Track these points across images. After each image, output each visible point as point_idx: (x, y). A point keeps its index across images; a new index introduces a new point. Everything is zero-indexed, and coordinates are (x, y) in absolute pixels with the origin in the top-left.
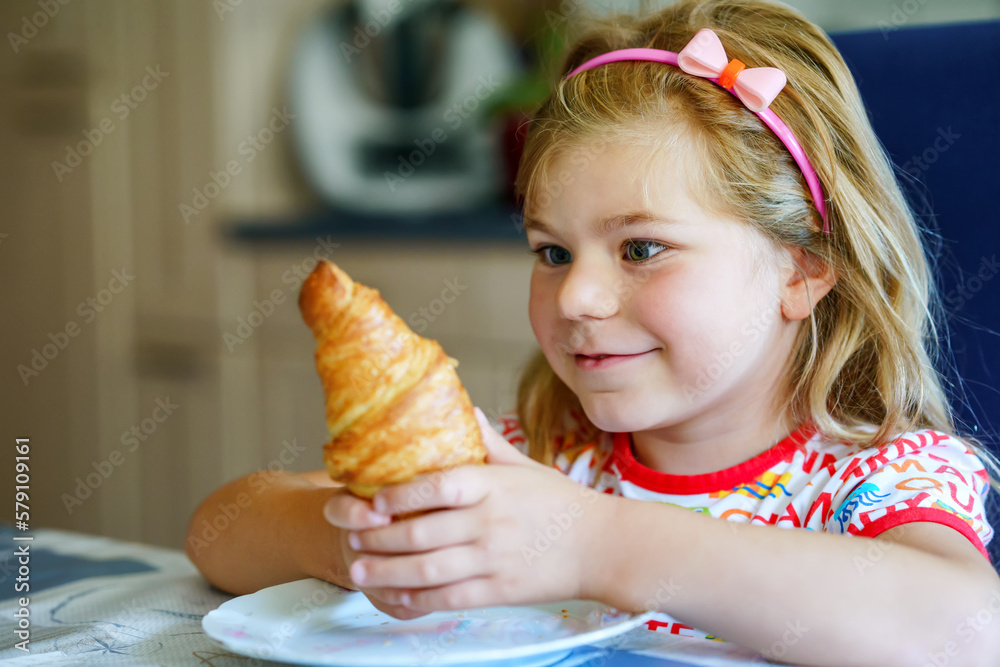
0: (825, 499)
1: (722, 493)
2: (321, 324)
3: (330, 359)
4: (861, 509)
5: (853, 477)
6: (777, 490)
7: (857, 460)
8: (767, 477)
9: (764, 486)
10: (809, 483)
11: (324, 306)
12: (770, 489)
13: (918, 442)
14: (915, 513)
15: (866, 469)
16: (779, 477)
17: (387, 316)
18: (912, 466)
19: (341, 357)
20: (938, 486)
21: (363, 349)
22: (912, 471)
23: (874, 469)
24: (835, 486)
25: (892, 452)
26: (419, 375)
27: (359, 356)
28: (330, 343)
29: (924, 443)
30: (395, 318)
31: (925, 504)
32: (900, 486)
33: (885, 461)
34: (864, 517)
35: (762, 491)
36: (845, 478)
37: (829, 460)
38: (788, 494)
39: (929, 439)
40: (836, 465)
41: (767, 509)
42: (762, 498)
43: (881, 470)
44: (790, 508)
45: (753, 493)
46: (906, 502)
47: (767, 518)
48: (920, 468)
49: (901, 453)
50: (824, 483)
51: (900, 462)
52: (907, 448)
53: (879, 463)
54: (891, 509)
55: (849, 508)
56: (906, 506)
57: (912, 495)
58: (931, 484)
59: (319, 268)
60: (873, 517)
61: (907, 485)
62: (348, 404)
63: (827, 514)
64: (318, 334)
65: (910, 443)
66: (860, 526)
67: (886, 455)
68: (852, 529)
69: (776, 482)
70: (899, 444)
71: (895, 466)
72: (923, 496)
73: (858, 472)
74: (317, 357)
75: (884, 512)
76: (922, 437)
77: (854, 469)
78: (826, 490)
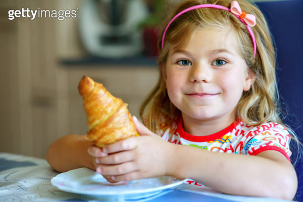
0: (241, 143)
1: (211, 142)
2: (85, 95)
3: (88, 106)
4: (252, 146)
6: (227, 141)
7: (251, 132)
8: (225, 137)
10: (237, 139)
11: (86, 90)
12: (225, 140)
13: (269, 126)
14: (268, 147)
15: (253, 134)
16: (228, 137)
17: (105, 92)
18: (268, 133)
19: (91, 106)
20: (275, 139)
21: (98, 103)
22: (267, 135)
23: (256, 134)
24: (244, 139)
25: (261, 129)
26: (115, 111)
27: (97, 105)
28: (88, 102)
29: (271, 126)
30: (108, 93)
31: (271, 145)
32: (264, 139)
33: (259, 132)
34: (253, 149)
35: (223, 141)
36: (247, 137)
37: (243, 132)
38: (230, 142)
39: (273, 125)
41: (224, 146)
42: (223, 143)
43: (258, 134)
44: (231, 146)
45: (220, 142)
46: (265, 144)
47: (224, 149)
48: (270, 134)
49: (264, 130)
50: (241, 139)
51: (264, 132)
52: (266, 128)
53: (257, 132)
54: (261, 146)
55: (248, 146)
56: (265, 145)
57: (267, 142)
58: (273, 138)
59: (84, 78)
60: (255, 149)
61: (266, 139)
62: (94, 120)
63: (242, 148)
64: (84, 98)
65: (266, 126)
66: (252, 152)
67: (260, 130)
68: (249, 152)
69: (228, 138)
70: (263, 126)
71: (262, 133)
72: (270, 142)
73: (251, 135)
74: (84, 105)
75: (259, 147)
76: (270, 125)
77: (250, 134)
78: (241, 141)
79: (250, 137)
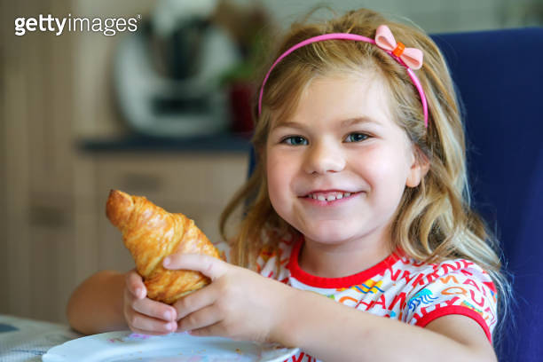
0: (403, 295)
1: (343, 289)
2: (122, 223)
3: (132, 239)
4: (422, 305)
5: (418, 284)
6: (374, 290)
7: (422, 275)
9: (367, 287)
11: (122, 213)
12: (370, 288)
13: (456, 266)
14: (451, 309)
15: (426, 281)
16: (375, 283)
17: (155, 208)
18: (451, 279)
19: (139, 236)
20: (464, 292)
21: (149, 229)
22: (451, 283)
23: (431, 281)
24: (408, 289)
25: (441, 272)
26: (181, 234)
27: (148, 233)
28: (130, 231)
29: (459, 266)
30: (158, 208)
31: (457, 303)
32: (444, 293)
33: (437, 276)
34: (423, 310)
35: (365, 290)
36: (414, 285)
37: (407, 274)
38: (381, 291)
39: (462, 266)
40: (410, 276)
41: (369, 299)
42: (366, 293)
43: (434, 281)
44: (383, 297)
45: (360, 290)
46: (447, 302)
47: (368, 303)
48: (456, 281)
49: (446, 272)
50: (402, 288)
51: (445, 278)
52: (450, 269)
53: (433, 278)
54: (438, 306)
55: (415, 304)
56: (446, 305)
57: (450, 298)
58: (460, 291)
60: (428, 311)
61: (448, 291)
62: (149, 259)
63: (403, 305)
64: (122, 228)
65: (451, 266)
67: (438, 273)
69: (374, 285)
70: (444, 266)
71: (442, 280)
72: (456, 298)
73: (422, 283)
74: (125, 240)
75: (434, 308)
76: (458, 264)
77: (420, 280)
78: (404, 291)
79: (419, 287)
